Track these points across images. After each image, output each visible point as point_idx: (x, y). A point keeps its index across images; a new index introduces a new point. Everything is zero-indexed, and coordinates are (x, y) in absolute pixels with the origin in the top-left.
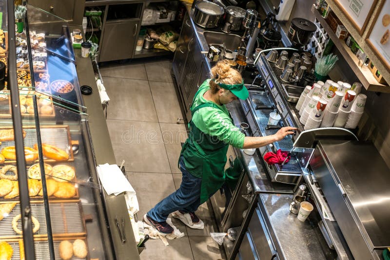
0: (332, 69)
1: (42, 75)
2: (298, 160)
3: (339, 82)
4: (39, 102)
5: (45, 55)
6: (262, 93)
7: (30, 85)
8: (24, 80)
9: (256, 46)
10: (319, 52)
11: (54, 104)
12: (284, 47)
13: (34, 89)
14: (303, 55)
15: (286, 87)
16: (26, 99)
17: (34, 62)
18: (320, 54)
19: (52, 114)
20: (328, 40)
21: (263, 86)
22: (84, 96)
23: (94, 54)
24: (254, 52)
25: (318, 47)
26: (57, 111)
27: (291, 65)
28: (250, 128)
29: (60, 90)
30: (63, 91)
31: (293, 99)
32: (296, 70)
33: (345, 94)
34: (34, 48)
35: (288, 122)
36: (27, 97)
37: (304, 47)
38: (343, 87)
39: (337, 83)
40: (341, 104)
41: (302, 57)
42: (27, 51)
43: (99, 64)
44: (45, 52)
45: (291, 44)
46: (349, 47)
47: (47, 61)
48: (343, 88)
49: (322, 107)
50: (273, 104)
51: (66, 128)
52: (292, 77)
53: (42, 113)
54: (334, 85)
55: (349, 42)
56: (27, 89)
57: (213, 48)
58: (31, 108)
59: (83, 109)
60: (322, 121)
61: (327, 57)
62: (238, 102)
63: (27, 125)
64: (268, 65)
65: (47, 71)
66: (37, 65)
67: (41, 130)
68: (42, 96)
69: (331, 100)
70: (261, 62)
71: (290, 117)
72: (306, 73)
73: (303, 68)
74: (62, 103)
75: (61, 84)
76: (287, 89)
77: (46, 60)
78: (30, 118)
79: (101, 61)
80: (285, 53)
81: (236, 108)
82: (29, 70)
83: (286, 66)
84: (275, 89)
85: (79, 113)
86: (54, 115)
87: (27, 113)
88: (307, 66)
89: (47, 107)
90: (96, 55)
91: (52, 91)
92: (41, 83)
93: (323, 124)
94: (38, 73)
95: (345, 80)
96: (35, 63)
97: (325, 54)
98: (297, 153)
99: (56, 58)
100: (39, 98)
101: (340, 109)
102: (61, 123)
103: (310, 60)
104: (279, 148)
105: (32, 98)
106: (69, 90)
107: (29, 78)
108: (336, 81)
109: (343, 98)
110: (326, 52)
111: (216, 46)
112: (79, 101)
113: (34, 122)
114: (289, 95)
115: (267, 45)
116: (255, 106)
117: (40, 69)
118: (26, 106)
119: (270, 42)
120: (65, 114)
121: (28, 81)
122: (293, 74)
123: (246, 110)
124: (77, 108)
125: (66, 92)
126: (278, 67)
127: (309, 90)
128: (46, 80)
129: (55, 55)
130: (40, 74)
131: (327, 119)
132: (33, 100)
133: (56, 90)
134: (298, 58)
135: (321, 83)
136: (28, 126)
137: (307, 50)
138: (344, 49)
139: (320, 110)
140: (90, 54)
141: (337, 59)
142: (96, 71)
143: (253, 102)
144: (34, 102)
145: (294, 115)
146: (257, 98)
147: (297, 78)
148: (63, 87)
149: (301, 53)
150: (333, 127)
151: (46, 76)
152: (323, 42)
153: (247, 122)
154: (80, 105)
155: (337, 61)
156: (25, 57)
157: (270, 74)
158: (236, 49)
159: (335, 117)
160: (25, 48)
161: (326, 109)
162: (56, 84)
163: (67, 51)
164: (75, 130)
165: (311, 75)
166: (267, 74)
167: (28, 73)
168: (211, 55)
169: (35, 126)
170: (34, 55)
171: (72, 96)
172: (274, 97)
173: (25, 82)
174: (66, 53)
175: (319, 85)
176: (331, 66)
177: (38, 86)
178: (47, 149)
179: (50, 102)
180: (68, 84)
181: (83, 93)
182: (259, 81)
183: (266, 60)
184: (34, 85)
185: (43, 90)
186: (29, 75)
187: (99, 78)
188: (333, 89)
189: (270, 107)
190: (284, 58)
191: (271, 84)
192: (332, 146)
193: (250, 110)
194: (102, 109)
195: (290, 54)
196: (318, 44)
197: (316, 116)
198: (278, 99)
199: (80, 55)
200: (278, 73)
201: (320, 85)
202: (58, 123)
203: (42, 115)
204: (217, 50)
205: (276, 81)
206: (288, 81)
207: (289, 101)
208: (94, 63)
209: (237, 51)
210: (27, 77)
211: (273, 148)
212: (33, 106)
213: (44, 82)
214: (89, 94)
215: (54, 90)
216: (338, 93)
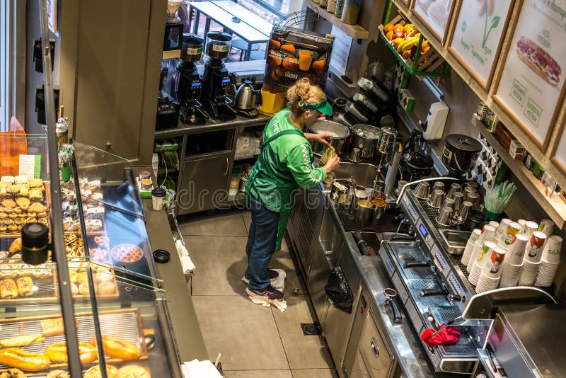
0: (509, 203)
1: (99, 238)
2: (471, 337)
3: (520, 221)
4: (96, 277)
5: (101, 210)
6: (413, 244)
7: (83, 254)
8: (74, 248)
9: (398, 178)
10: (488, 180)
11: (117, 279)
12: (439, 176)
13: (88, 260)
14: (466, 185)
15: (445, 233)
16: (77, 275)
17: (86, 221)
18: (490, 183)
19: (115, 293)
20: (500, 163)
21: (413, 234)
22: (159, 265)
23: (171, 205)
24: (396, 186)
25: (486, 173)
26: (121, 288)
27: (449, 201)
28: (398, 295)
29: (125, 258)
30: (129, 259)
31: (456, 249)
32: (457, 208)
33: (531, 237)
34: (86, 202)
35: (452, 283)
36: (78, 271)
37: (467, 174)
38: (526, 227)
39: (517, 222)
40: (527, 253)
41: (465, 189)
42: (76, 207)
43: (178, 217)
44: (102, 206)
45: (448, 171)
46: (530, 170)
47: (105, 218)
48: (527, 229)
49: (499, 259)
50: (429, 259)
51: (136, 312)
52: (452, 219)
53: (100, 292)
54: (514, 225)
55: (529, 163)
56: (78, 259)
57: (337, 185)
58: (85, 286)
59: (158, 283)
60: (500, 280)
61: (500, 187)
62: (379, 260)
63: (80, 310)
64: (417, 203)
65: (105, 232)
66: (91, 225)
67: (100, 317)
68: (100, 268)
69: (511, 247)
70: (406, 200)
71: (454, 276)
72: (472, 212)
73: (467, 204)
74: (129, 276)
75: (125, 250)
76: (447, 237)
77: (103, 217)
78: (84, 301)
79: (181, 213)
80: (439, 184)
81: (377, 267)
82: (80, 232)
83: (443, 203)
84: (429, 236)
85: (153, 289)
86: (117, 295)
87: (79, 294)
88: (473, 201)
89: (107, 283)
90: (173, 206)
91: (113, 260)
92: (97, 250)
93: (503, 283)
94: (93, 237)
95: (528, 218)
96: (87, 223)
97: (498, 183)
98: (469, 327)
99: (118, 214)
100: (95, 272)
101: (526, 259)
102: (128, 306)
103: (477, 192)
104: (442, 322)
105: (86, 273)
106: (137, 257)
107: (81, 244)
108: (515, 220)
109: (529, 244)
110: (499, 179)
111: (341, 182)
112: (152, 272)
113: (90, 306)
114: (451, 244)
115: (414, 175)
116: (402, 263)
117: (96, 230)
118: (77, 284)
119: (417, 170)
120: (133, 292)
121: (80, 248)
122: (453, 213)
123: (391, 270)
124: (149, 282)
125: (132, 261)
126: (431, 205)
127: (479, 235)
128: (104, 245)
129: (116, 209)
130: (96, 238)
131: (508, 274)
132: (88, 273)
133: (118, 258)
134: (459, 190)
135: (495, 224)
136: (82, 312)
137: (471, 179)
138: (523, 174)
139: (496, 263)
140: (165, 205)
141: (515, 188)
142: (174, 229)
143: (399, 258)
144: (89, 278)
145: (460, 273)
146: (405, 251)
147: (460, 219)
148: (128, 255)
149: (463, 183)
150: (517, 285)
151: (104, 240)
152: (493, 166)
153: (394, 288)
154: (153, 278)
155: (515, 192)
156: (73, 216)
157: (421, 217)
158: (370, 184)
159: (518, 271)
160: (73, 202)
161: (506, 260)
162: (119, 251)
163: (132, 202)
164: (148, 314)
165: (480, 214)
166: (416, 217)
167: (78, 236)
168: (335, 195)
169: (91, 312)
170: (86, 212)
171: (142, 265)
172: (430, 249)
173: (76, 250)
174: (130, 206)
175: (491, 227)
176: (506, 199)
177: (94, 254)
178: (110, 343)
179: (111, 276)
180: (136, 249)
181: (156, 260)
182: (405, 228)
183: (414, 196)
184: (87, 253)
185: (100, 260)
186: (81, 240)
187: (179, 238)
188: (513, 232)
189: (425, 263)
190: (438, 193)
191: (423, 231)
192: (519, 314)
193: (396, 270)
194: (185, 280)
195: (447, 186)
196: (487, 168)
197: (492, 272)
198: (435, 251)
199: (151, 208)
200: (433, 215)
201: (494, 227)
202: (124, 306)
203: (101, 296)
204: (343, 188)
205: (431, 225)
206: (448, 224)
207: (451, 253)
208: (170, 217)
209: (372, 187)
210: (78, 243)
211: (434, 322)
212: (87, 283)
213: (102, 248)
214: (166, 261)
215: (115, 258)
216: (520, 237)
